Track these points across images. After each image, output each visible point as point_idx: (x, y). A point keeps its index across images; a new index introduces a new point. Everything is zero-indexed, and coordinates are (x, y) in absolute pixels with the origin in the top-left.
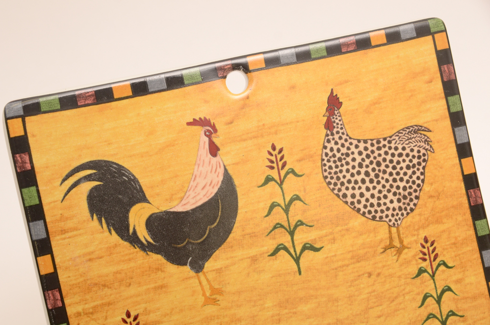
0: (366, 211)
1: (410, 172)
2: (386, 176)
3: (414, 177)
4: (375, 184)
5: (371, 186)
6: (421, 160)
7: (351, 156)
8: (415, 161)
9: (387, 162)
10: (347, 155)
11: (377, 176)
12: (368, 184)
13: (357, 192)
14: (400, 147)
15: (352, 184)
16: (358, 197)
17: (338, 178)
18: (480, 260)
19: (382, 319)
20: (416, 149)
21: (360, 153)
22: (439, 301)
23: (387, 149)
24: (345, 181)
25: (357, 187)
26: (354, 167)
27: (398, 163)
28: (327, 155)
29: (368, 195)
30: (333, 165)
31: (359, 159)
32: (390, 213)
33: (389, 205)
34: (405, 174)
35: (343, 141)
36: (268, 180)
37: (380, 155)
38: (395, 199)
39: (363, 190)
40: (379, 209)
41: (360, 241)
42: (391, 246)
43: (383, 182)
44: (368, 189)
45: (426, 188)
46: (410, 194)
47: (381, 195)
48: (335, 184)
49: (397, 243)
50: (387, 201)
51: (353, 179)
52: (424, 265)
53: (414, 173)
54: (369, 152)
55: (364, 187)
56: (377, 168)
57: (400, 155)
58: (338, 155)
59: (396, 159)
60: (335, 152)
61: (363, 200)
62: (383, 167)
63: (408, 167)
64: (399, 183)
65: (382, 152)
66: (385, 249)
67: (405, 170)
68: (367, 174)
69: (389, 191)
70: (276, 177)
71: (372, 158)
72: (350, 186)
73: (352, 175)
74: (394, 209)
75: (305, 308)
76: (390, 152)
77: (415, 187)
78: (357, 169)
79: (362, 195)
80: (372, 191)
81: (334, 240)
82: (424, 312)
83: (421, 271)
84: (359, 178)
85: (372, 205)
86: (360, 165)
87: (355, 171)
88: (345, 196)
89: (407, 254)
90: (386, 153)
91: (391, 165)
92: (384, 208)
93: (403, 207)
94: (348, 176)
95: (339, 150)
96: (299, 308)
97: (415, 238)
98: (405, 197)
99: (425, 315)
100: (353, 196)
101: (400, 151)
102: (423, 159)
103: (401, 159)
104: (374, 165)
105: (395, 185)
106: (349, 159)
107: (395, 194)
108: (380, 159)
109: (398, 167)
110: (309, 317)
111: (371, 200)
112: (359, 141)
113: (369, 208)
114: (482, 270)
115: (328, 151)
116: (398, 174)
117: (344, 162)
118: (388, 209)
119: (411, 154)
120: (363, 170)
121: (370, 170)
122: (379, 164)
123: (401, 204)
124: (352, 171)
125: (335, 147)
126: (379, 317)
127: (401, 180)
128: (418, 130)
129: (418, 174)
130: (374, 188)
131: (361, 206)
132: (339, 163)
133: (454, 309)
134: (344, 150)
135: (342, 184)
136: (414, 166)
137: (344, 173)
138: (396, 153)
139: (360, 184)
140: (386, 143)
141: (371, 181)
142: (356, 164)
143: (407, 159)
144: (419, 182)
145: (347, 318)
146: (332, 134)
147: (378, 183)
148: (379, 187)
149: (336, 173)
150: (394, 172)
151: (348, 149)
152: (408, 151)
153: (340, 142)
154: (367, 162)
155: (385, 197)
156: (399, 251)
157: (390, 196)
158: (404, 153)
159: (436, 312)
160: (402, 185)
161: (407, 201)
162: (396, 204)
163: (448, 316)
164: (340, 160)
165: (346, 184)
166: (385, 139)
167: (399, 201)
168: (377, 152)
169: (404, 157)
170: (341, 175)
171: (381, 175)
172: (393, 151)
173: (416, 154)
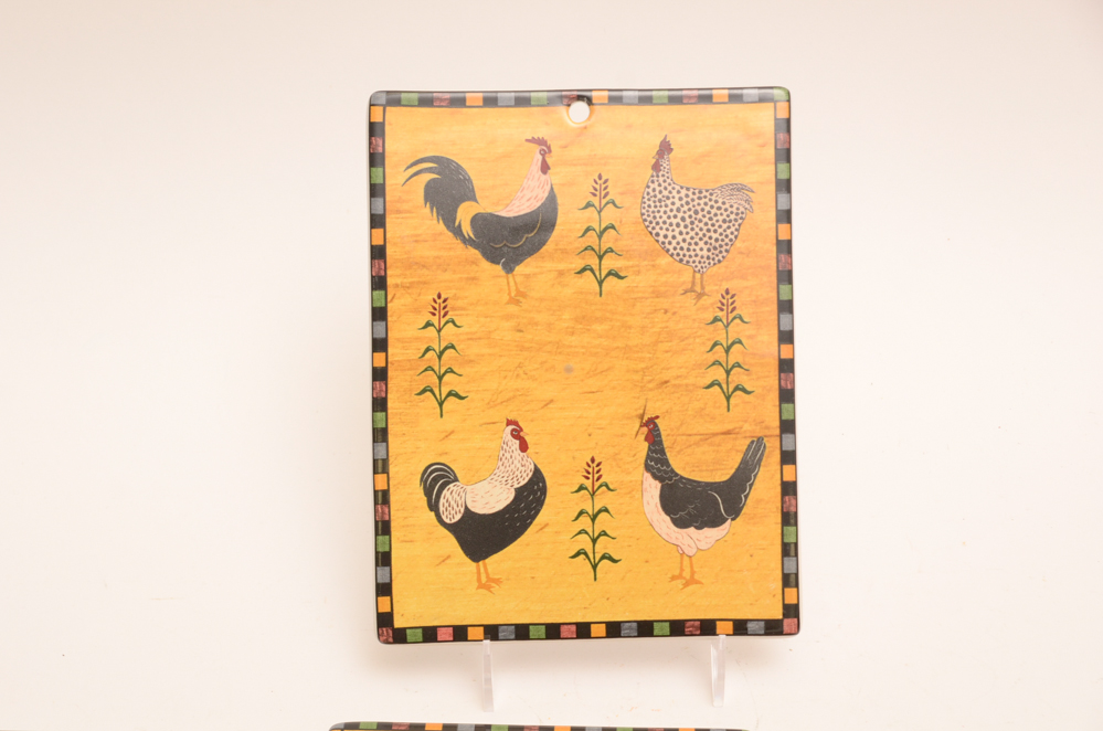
0: (675, 252)
1: (725, 226)
2: (701, 225)
3: (728, 232)
4: (689, 230)
5: (684, 231)
6: (738, 217)
7: (671, 200)
8: (733, 217)
9: (705, 213)
10: (668, 198)
11: (692, 223)
12: (682, 228)
13: (670, 234)
14: (720, 200)
15: (667, 226)
16: (670, 238)
17: (655, 217)
18: (776, 322)
19: (669, 354)
20: (735, 206)
21: (680, 199)
22: (727, 351)
23: (707, 200)
24: (661, 221)
25: (671, 228)
26: (671, 210)
27: (716, 215)
28: (648, 194)
29: (680, 238)
30: (653, 205)
31: (678, 204)
32: (697, 259)
33: (698, 252)
34: (720, 227)
35: (666, 184)
36: (589, 205)
37: (699, 204)
38: (705, 248)
39: (676, 233)
40: (688, 254)
41: (663, 279)
42: (692, 290)
43: (697, 230)
44: (681, 233)
45: (738, 244)
46: (721, 246)
47: (693, 242)
48: (651, 222)
49: (698, 289)
50: (697, 248)
51: (668, 221)
52: (720, 314)
53: (729, 227)
54: (689, 199)
55: (677, 230)
56: (694, 216)
57: (719, 208)
58: (659, 196)
59: (714, 211)
60: (657, 193)
61: (674, 242)
62: (699, 216)
63: (724, 221)
64: (712, 234)
65: (702, 202)
66: (686, 292)
67: (720, 223)
68: (683, 219)
69: (701, 239)
70: (597, 204)
71: (691, 206)
72: (664, 227)
73: (669, 217)
74: (702, 257)
75: (598, 327)
76: (710, 203)
77: (727, 240)
78: (675, 212)
79: (674, 237)
80: (684, 236)
81: (639, 272)
82: (711, 358)
83: (716, 320)
84: (674, 221)
85: (682, 249)
86: (678, 210)
87: (672, 214)
88: (657, 235)
89: (705, 301)
90: (706, 204)
91: (708, 216)
92: (693, 253)
93: (712, 256)
94: (665, 217)
95: (660, 192)
96: (593, 327)
97: (717, 288)
98: (715, 248)
99: (712, 360)
100: (665, 237)
101: (720, 204)
102: (741, 217)
103: (719, 212)
104: (692, 213)
105: (708, 234)
106: (669, 202)
107: (706, 243)
108: (699, 208)
109: (715, 219)
110: (601, 337)
111: (682, 244)
112: (682, 188)
113: (678, 251)
114: (776, 332)
115: (650, 190)
116: (713, 225)
117: (663, 204)
118: (696, 255)
119: (730, 209)
120: (680, 215)
121: (686, 216)
122: (696, 212)
123: (710, 254)
124: (669, 213)
125: (658, 189)
126: (667, 352)
127: (715, 231)
128: (740, 188)
129: (733, 229)
130: (687, 233)
131: (671, 247)
132: (658, 204)
133: (740, 361)
134: (666, 193)
135: (657, 223)
136: (730, 221)
137: (662, 214)
138: (716, 206)
139: (674, 227)
140: (707, 194)
141: (686, 227)
142: (674, 208)
143: (725, 214)
144: (732, 237)
145: (636, 346)
146: (658, 176)
147: (692, 229)
148: (692, 234)
149: (653, 212)
150: (710, 223)
151: (670, 192)
152: (727, 206)
153: (663, 185)
154: (686, 208)
155: (696, 244)
156: (700, 296)
157: (701, 244)
158: (724, 207)
159: (723, 359)
160: (715, 236)
161: (717, 252)
162: (705, 253)
163: (733, 367)
164: (660, 201)
165: (661, 224)
166: (707, 191)
167: (709, 250)
168: (697, 201)
169: (722, 211)
170: (657, 215)
171: (696, 222)
172: (713, 203)
173: (735, 211)
